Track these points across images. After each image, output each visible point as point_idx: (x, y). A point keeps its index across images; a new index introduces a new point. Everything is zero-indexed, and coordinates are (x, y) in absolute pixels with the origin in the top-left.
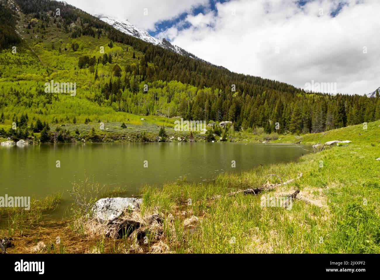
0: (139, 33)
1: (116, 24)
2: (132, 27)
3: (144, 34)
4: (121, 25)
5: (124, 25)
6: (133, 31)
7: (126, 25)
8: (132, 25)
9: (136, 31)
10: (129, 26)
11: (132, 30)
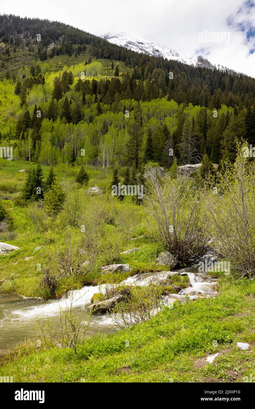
0: (162, 53)
1: (129, 45)
2: (152, 45)
3: (169, 53)
4: (136, 45)
5: (140, 44)
6: (153, 52)
7: (142, 44)
8: (152, 44)
9: (157, 51)
10: (147, 46)
11: (152, 50)
